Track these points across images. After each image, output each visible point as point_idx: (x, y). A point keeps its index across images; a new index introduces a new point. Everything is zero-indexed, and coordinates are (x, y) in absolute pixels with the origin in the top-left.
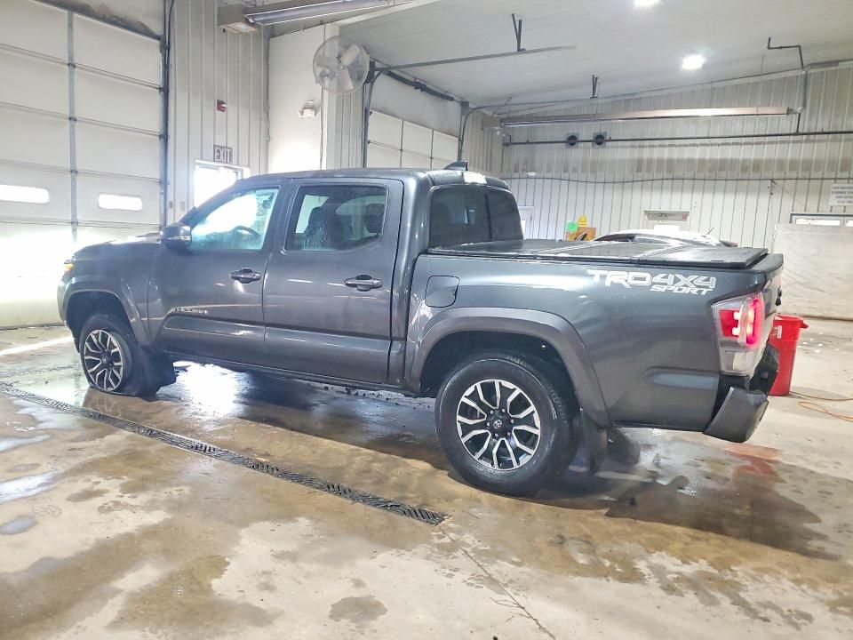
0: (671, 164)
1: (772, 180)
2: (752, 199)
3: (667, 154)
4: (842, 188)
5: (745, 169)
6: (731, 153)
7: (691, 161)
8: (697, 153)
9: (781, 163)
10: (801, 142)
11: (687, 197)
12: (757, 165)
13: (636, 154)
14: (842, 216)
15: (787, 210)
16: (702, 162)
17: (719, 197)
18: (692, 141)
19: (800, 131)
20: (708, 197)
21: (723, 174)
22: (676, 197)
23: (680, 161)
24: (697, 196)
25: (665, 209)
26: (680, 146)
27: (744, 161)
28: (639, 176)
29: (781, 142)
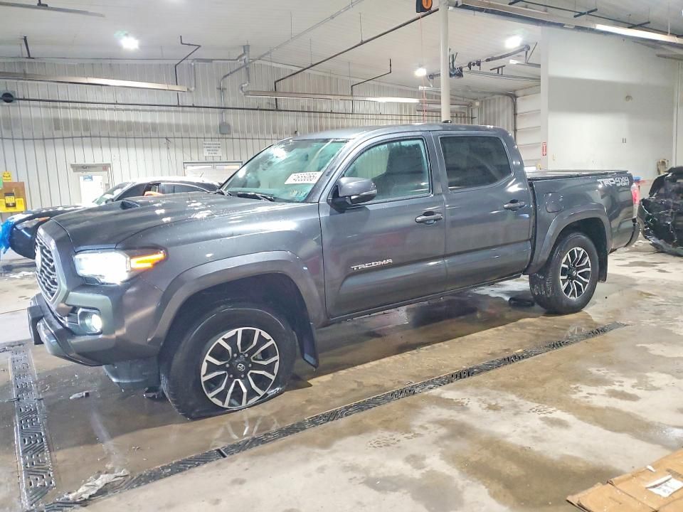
0: (87, 125)
1: (167, 138)
2: (156, 152)
3: (80, 115)
4: (209, 144)
5: (146, 130)
6: (133, 117)
7: (103, 122)
8: (108, 116)
9: (170, 126)
10: (179, 111)
11: (106, 151)
12: (154, 127)
13: (51, 113)
14: (212, 163)
15: (180, 160)
16: (112, 123)
17: (132, 151)
18: (101, 106)
19: (180, 104)
20: (123, 151)
21: (131, 133)
22: (97, 151)
23: (94, 122)
24: (115, 151)
25: (89, 162)
26: (91, 109)
27: (145, 124)
28: (57, 134)
29: (167, 111)
